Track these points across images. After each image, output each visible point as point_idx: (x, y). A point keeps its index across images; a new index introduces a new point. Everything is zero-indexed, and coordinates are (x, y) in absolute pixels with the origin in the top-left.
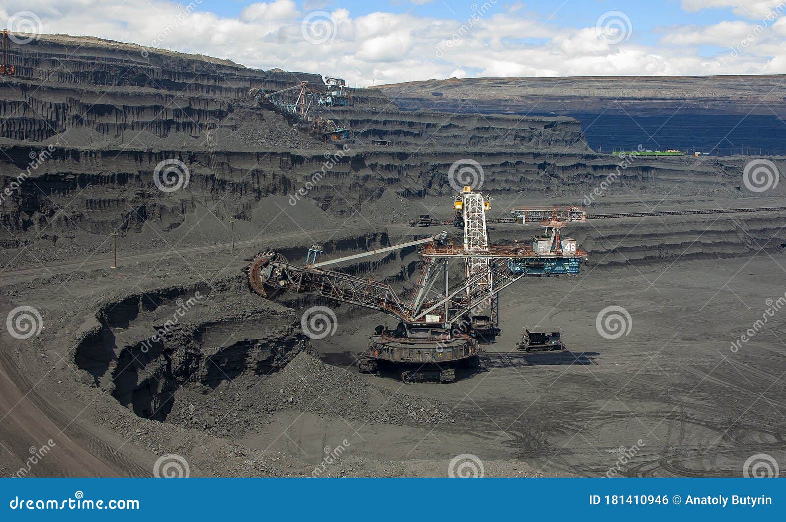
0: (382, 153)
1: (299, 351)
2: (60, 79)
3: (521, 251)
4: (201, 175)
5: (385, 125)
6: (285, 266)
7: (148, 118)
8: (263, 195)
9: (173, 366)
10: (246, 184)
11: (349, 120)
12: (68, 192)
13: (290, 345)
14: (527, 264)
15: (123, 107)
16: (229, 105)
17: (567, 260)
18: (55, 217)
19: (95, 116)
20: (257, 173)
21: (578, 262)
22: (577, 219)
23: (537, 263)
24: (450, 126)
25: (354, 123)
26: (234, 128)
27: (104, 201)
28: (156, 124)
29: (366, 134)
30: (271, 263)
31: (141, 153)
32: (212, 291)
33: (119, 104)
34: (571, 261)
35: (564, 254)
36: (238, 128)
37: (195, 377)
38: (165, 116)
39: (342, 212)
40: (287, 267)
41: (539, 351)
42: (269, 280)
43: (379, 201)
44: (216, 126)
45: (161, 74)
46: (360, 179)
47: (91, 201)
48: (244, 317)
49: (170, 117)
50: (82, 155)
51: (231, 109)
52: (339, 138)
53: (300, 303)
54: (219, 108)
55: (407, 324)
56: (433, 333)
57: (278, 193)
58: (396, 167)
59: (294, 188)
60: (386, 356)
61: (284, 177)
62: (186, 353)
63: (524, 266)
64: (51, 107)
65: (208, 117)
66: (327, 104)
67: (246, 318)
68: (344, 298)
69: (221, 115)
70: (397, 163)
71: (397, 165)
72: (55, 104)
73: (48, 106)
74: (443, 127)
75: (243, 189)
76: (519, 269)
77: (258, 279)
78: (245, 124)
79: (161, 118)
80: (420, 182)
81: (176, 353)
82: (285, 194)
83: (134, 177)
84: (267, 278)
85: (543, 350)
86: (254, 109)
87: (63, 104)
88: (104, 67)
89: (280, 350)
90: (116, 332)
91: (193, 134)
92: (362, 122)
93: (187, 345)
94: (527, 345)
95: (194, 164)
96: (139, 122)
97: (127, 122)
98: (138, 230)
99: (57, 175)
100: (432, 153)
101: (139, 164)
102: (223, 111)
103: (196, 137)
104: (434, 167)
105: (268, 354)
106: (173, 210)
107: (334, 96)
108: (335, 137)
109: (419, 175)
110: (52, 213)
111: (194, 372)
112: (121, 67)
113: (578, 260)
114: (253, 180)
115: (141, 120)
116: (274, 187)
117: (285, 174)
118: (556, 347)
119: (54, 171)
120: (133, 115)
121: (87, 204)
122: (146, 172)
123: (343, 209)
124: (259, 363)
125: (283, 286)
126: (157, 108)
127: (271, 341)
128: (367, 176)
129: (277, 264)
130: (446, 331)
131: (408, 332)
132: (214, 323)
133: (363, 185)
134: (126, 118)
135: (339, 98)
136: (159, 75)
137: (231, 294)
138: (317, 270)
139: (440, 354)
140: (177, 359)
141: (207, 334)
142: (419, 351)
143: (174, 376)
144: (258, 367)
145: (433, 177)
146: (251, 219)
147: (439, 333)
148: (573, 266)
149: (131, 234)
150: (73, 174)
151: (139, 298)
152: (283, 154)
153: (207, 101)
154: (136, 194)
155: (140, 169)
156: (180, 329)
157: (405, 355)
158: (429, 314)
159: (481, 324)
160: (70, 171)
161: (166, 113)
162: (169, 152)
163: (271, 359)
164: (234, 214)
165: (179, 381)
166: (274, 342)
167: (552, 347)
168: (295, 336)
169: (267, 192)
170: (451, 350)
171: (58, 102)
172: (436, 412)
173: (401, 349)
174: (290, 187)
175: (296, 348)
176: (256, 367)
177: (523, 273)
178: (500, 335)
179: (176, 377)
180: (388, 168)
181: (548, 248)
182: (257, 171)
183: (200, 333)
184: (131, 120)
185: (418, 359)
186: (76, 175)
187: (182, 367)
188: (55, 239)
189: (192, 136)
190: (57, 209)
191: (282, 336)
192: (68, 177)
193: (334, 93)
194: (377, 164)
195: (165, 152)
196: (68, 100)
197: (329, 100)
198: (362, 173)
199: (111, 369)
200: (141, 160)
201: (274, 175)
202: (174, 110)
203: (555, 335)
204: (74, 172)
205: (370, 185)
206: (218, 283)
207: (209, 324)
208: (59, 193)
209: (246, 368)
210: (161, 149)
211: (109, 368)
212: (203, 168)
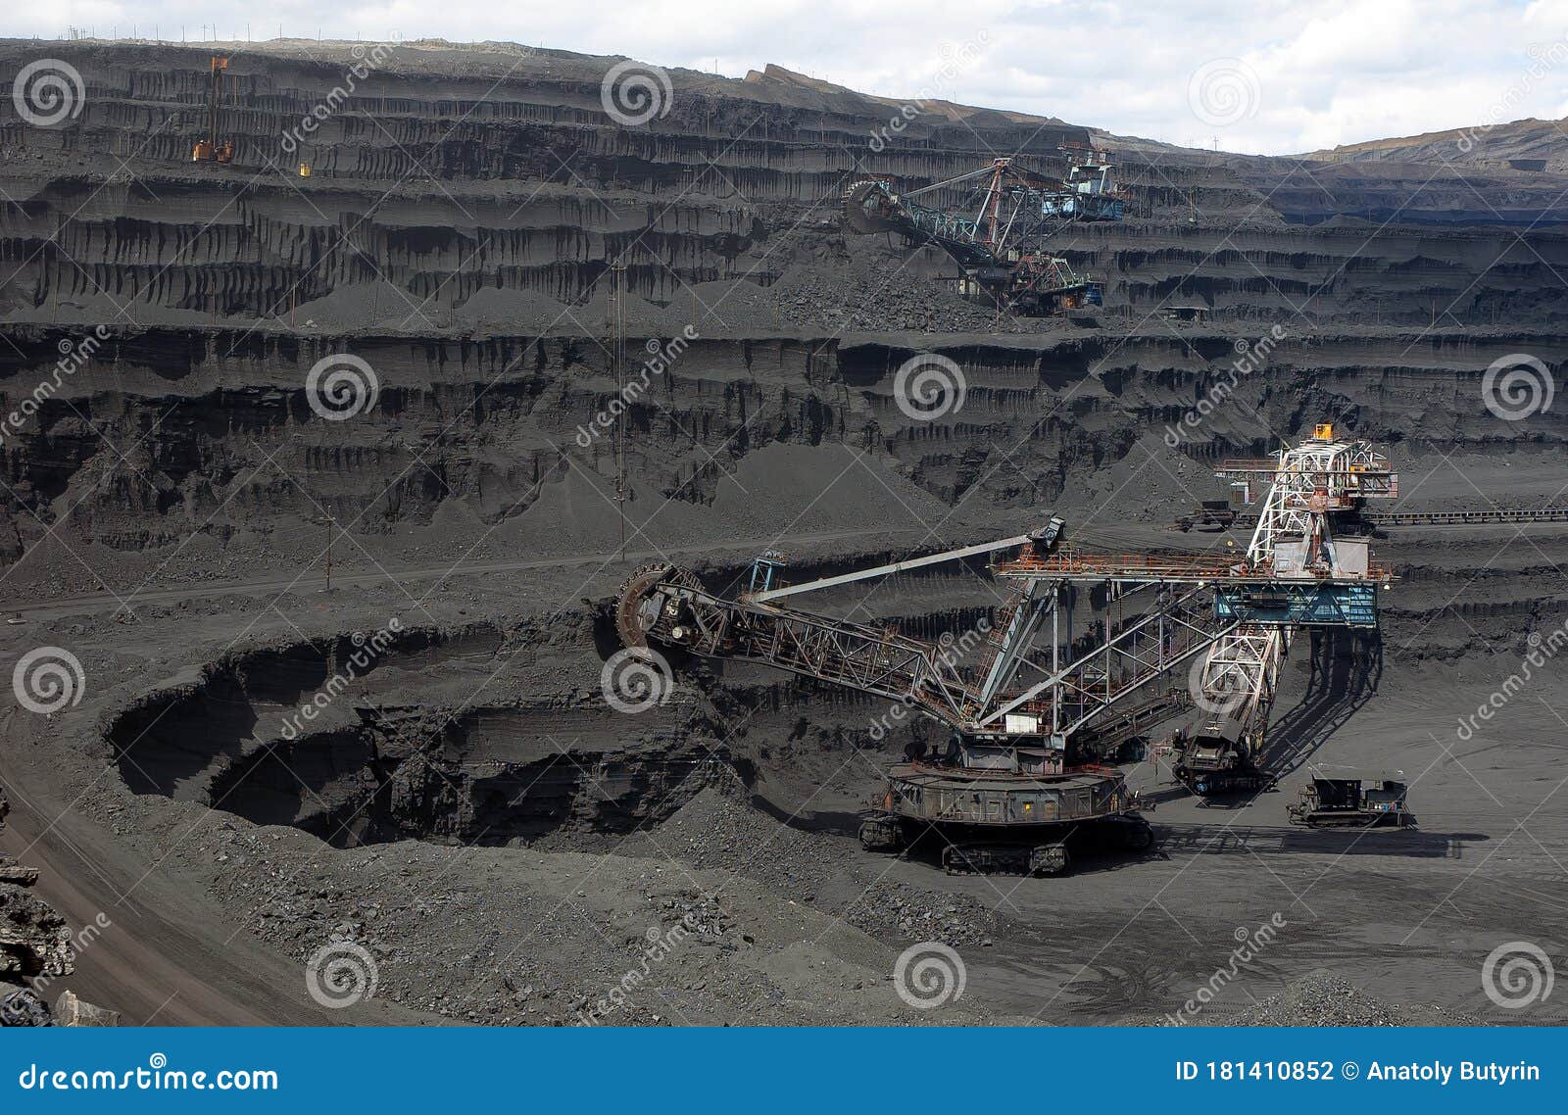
0: (1152, 340)
1: (702, 787)
2: (363, 164)
3: (1237, 567)
4: (588, 394)
5: (1224, 264)
6: (689, 595)
7: (539, 256)
8: (751, 442)
9: (395, 795)
10: (707, 418)
11: (1116, 253)
12: (267, 430)
13: (679, 770)
14: (1245, 598)
15: (476, 232)
16: (756, 222)
17: (1344, 590)
18: (234, 487)
19: (408, 254)
20: (741, 392)
21: (1370, 593)
22: (1376, 492)
23: (1269, 596)
24: (1415, 264)
25: (1130, 260)
26: (766, 279)
27: (348, 452)
28: (560, 271)
29: (1164, 289)
30: (661, 588)
31: (443, 342)
32: (506, 643)
33: (467, 223)
34: (1354, 593)
35: (1335, 575)
36: (776, 278)
37: (446, 824)
38: (583, 252)
39: (1010, 493)
40: (694, 597)
41: (1340, 825)
42: (655, 626)
43: (1120, 465)
44: (716, 272)
45: (615, 142)
46: (1067, 406)
47: (317, 451)
48: (572, 701)
49: (598, 254)
50: (304, 347)
51: (760, 232)
52: (1077, 303)
53: (781, 697)
54: (727, 228)
55: (962, 735)
56: (1022, 758)
57: (794, 439)
58: (1189, 376)
59: (842, 428)
60: (909, 808)
61: (814, 402)
62: (427, 769)
63: (1239, 604)
64: (301, 236)
65: (697, 252)
66: (1064, 215)
67: (578, 704)
68: (822, 672)
69: (732, 246)
70: (1196, 365)
71: (1196, 371)
72: (313, 229)
73: (295, 233)
74: (1395, 266)
75: (700, 428)
76: (1228, 611)
77: (635, 625)
78: (796, 268)
79: (573, 257)
80: (1263, 418)
81: (402, 768)
82: (815, 441)
83: (423, 396)
84: (651, 622)
85: (1352, 824)
86: (820, 229)
87: (332, 230)
88: (470, 131)
89: (655, 780)
90: (262, 711)
91: (656, 297)
92: (1153, 257)
93: (431, 753)
94: (1312, 807)
95: (574, 368)
96: (515, 268)
97: (485, 269)
98: (426, 517)
99: (243, 392)
100: (1304, 340)
101: (436, 366)
102: (737, 237)
103: (663, 304)
104: (1308, 378)
105: (624, 788)
106: (511, 475)
107: (1083, 195)
108: (1066, 302)
109: (1261, 398)
110: (228, 476)
111: (444, 815)
112: (513, 129)
113: (1371, 590)
114: (728, 408)
115: (522, 262)
116: (782, 424)
117: (818, 393)
118: (1387, 819)
119: (235, 383)
120: (502, 250)
121: (308, 459)
122: (451, 386)
123: (1014, 486)
124: (602, 805)
125: (680, 639)
126: (562, 234)
127: (633, 759)
128: (1089, 400)
129: (671, 591)
130: (1053, 754)
131: (965, 754)
132: (499, 711)
133: (1074, 424)
134: (484, 259)
135: (1097, 199)
136: (609, 145)
137: (551, 650)
138: (766, 607)
139: (1028, 807)
140: (405, 781)
141: (480, 732)
142: (976, 797)
143: (395, 817)
144: (599, 815)
145: (1303, 404)
146: (711, 500)
147: (1038, 760)
148: (1358, 603)
149: (405, 526)
150: (279, 391)
151: (330, 646)
152: (815, 344)
153: (696, 212)
154: (425, 436)
155: (439, 379)
156: (418, 719)
157: (947, 803)
158: (1015, 711)
159: (1206, 756)
160: (274, 382)
161: (588, 246)
162: (512, 340)
163: (630, 800)
164: (667, 487)
165: (407, 830)
166: (640, 760)
167: (1374, 817)
168: (692, 750)
169: (765, 435)
170: (1053, 797)
171: (318, 223)
172: (956, 921)
173: (937, 790)
174: (831, 423)
175: (693, 778)
176: (593, 814)
177: (1236, 619)
178: (1274, 791)
179: (401, 821)
180: (1167, 379)
181: (1299, 559)
182: (741, 385)
183: (461, 729)
184: (498, 261)
185: (975, 815)
186: (285, 391)
187: (414, 798)
188: (228, 533)
189: (652, 302)
190: (238, 467)
191: (659, 747)
192: (267, 397)
193: (1085, 187)
194: (1133, 369)
195: (503, 339)
196: (344, 220)
197: (1069, 206)
198: (1071, 393)
199: (215, 768)
200: (443, 359)
201: (786, 395)
202: (606, 237)
203: (1392, 789)
204: (283, 385)
205: (1092, 425)
206: (522, 625)
207: (486, 711)
208: (245, 432)
209: (574, 816)
210: (494, 333)
211: (210, 766)
212: (596, 378)
